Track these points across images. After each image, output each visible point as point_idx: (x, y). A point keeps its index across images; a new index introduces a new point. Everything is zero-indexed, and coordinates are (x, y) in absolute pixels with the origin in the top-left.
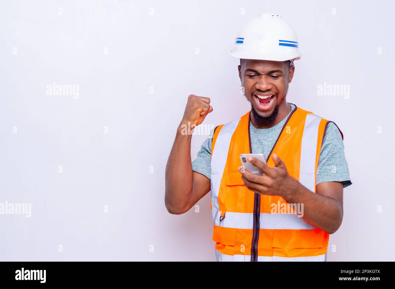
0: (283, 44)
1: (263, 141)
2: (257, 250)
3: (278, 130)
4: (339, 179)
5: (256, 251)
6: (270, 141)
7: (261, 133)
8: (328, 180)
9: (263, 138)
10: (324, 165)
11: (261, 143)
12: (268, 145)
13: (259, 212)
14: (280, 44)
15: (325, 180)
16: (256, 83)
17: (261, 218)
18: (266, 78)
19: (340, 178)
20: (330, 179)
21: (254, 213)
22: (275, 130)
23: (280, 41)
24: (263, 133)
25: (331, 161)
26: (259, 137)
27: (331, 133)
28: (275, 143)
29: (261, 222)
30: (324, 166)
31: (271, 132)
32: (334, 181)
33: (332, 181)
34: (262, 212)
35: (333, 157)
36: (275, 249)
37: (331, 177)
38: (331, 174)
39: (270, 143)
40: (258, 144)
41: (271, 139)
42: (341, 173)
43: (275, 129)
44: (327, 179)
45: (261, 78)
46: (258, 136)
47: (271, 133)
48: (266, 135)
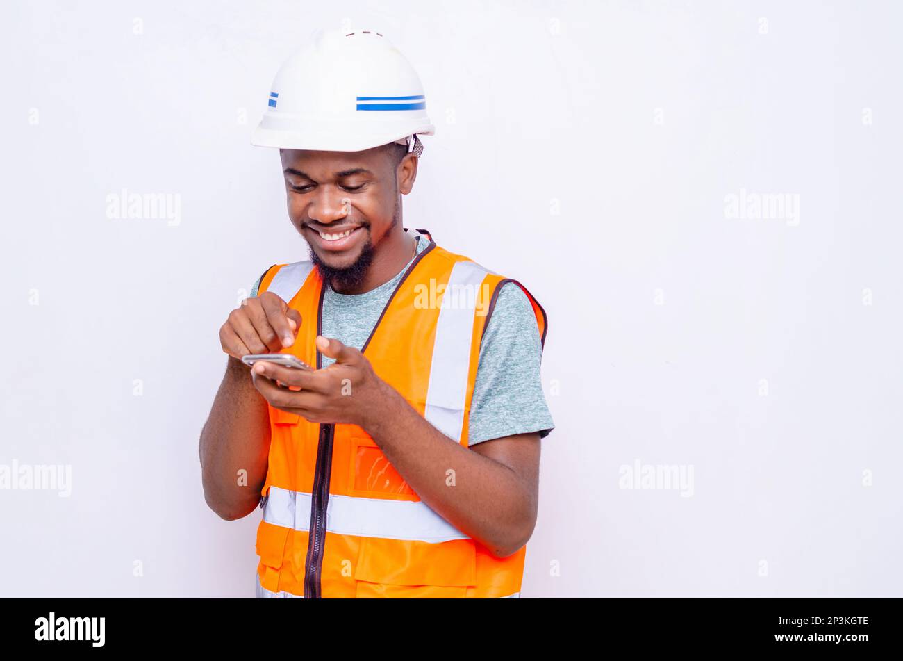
0: (366, 105)
1: (346, 325)
2: (320, 583)
3: (381, 300)
4: (527, 427)
5: (317, 586)
6: (360, 326)
7: (343, 305)
8: (498, 433)
9: (346, 316)
10: (490, 395)
11: (341, 328)
12: (357, 336)
13: (326, 492)
14: (360, 107)
15: (492, 434)
16: (310, 205)
17: (331, 506)
18: (331, 191)
19: (531, 425)
20: (503, 431)
21: (313, 493)
22: (376, 299)
23: (359, 99)
24: (348, 306)
25: (507, 385)
26: (337, 313)
27: (507, 313)
28: (372, 330)
29: (330, 517)
30: (489, 397)
31: (366, 302)
32: (515, 433)
33: (508, 435)
34: (334, 493)
35: (510, 375)
36: (359, 584)
37: (507, 424)
38: (507, 418)
39: (361, 330)
40: (334, 331)
41: (365, 319)
42: (533, 411)
43: (376, 297)
44: (496, 432)
45: (321, 191)
46: (337, 310)
47: (365, 305)
48: (355, 310)
